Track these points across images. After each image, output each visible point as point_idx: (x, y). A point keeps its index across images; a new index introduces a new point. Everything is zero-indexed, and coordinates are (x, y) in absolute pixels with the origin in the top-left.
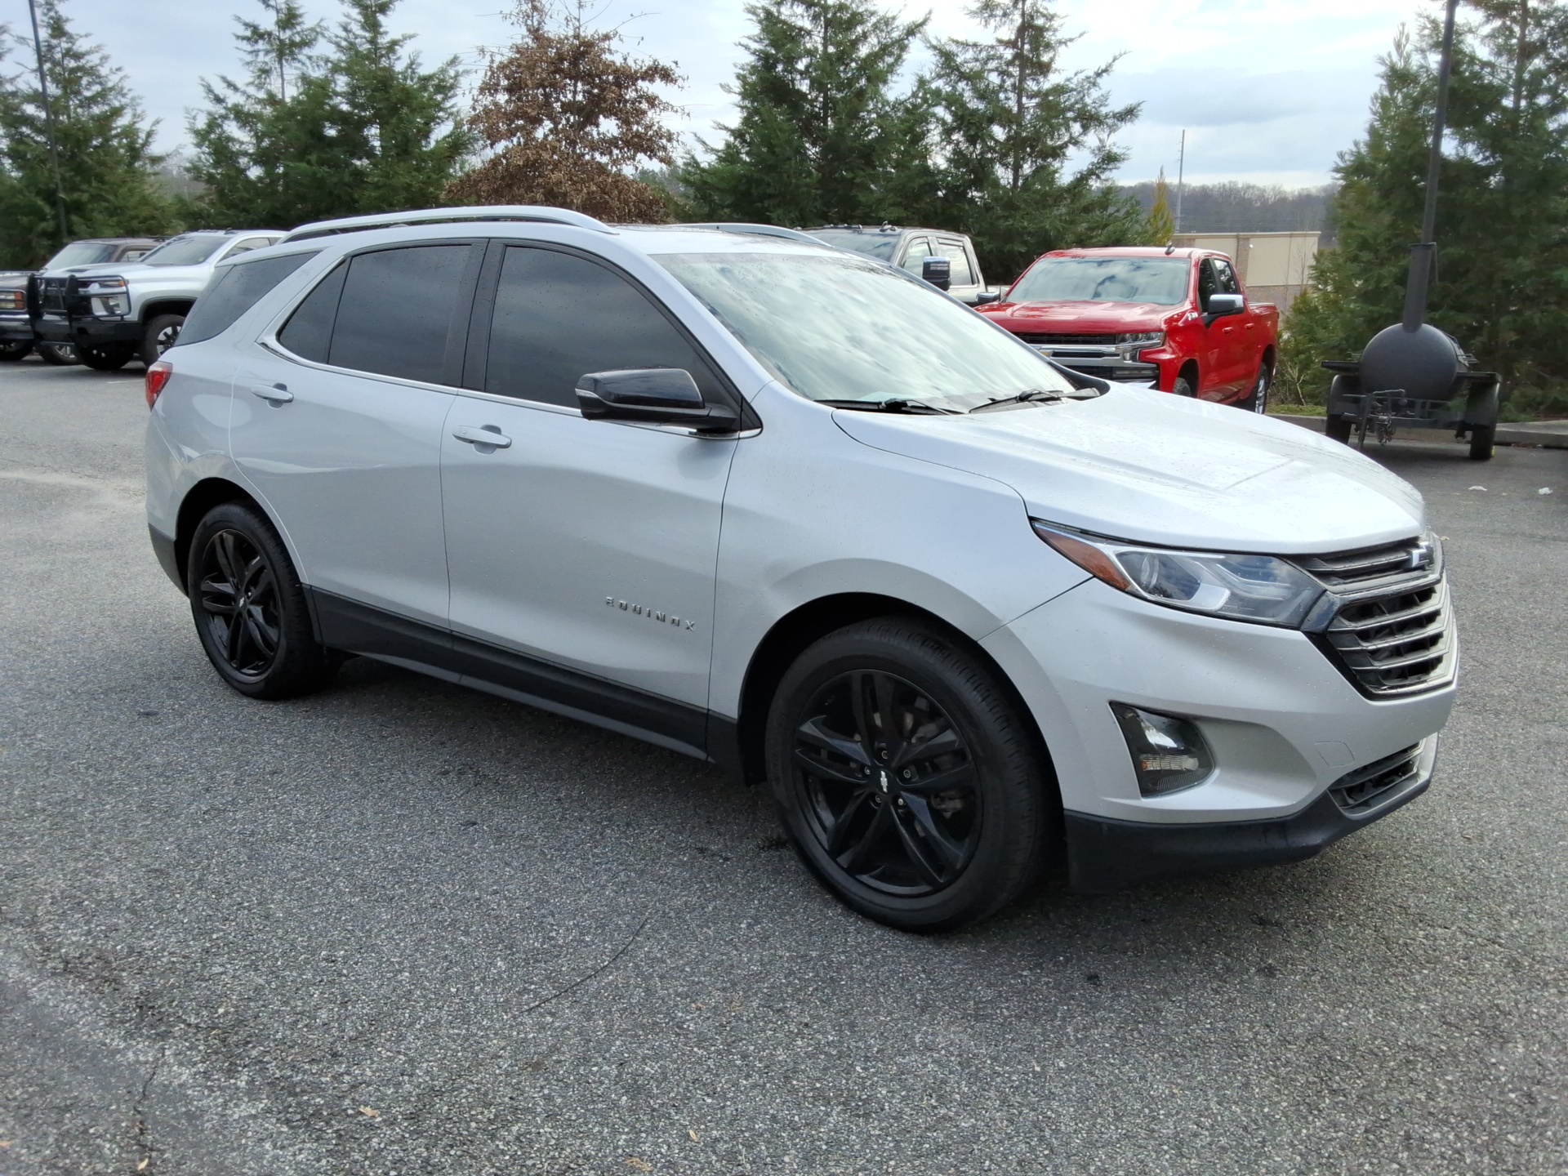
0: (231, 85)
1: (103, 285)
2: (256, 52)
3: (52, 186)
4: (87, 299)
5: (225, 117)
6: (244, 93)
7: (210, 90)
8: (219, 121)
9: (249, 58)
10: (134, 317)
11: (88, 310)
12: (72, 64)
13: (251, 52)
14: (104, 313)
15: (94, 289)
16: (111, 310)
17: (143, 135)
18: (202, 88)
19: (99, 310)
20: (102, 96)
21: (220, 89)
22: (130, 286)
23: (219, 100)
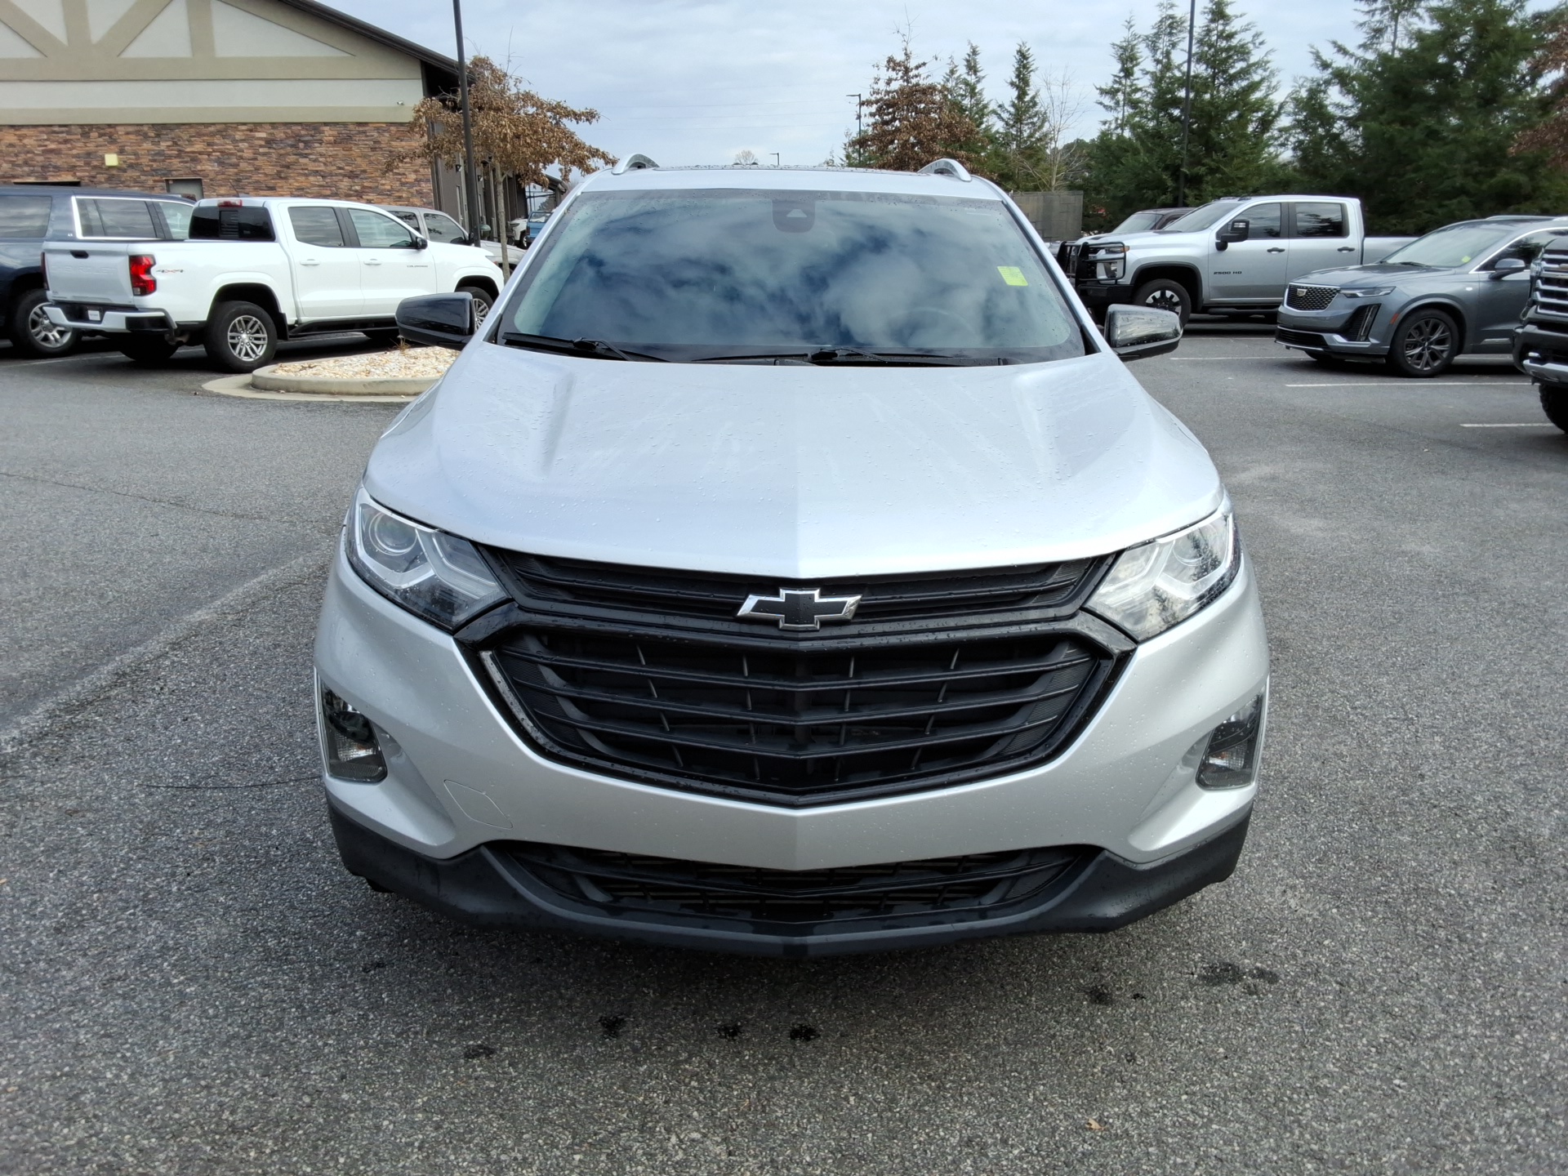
0: (1342, 50)
1: (1109, 251)
2: (1372, 12)
3: (1178, 161)
4: (1094, 263)
5: (1328, 83)
6: (1352, 55)
7: (1318, 56)
8: (1323, 87)
9: (1366, 18)
10: (1127, 280)
11: (1094, 274)
12: (1224, 44)
13: (1368, 12)
14: (1105, 277)
15: (1102, 254)
16: (1111, 274)
17: (1276, 108)
18: (1311, 56)
19: (1101, 275)
20: (1244, 73)
21: (1329, 54)
22: (1128, 254)
23: (1325, 65)
